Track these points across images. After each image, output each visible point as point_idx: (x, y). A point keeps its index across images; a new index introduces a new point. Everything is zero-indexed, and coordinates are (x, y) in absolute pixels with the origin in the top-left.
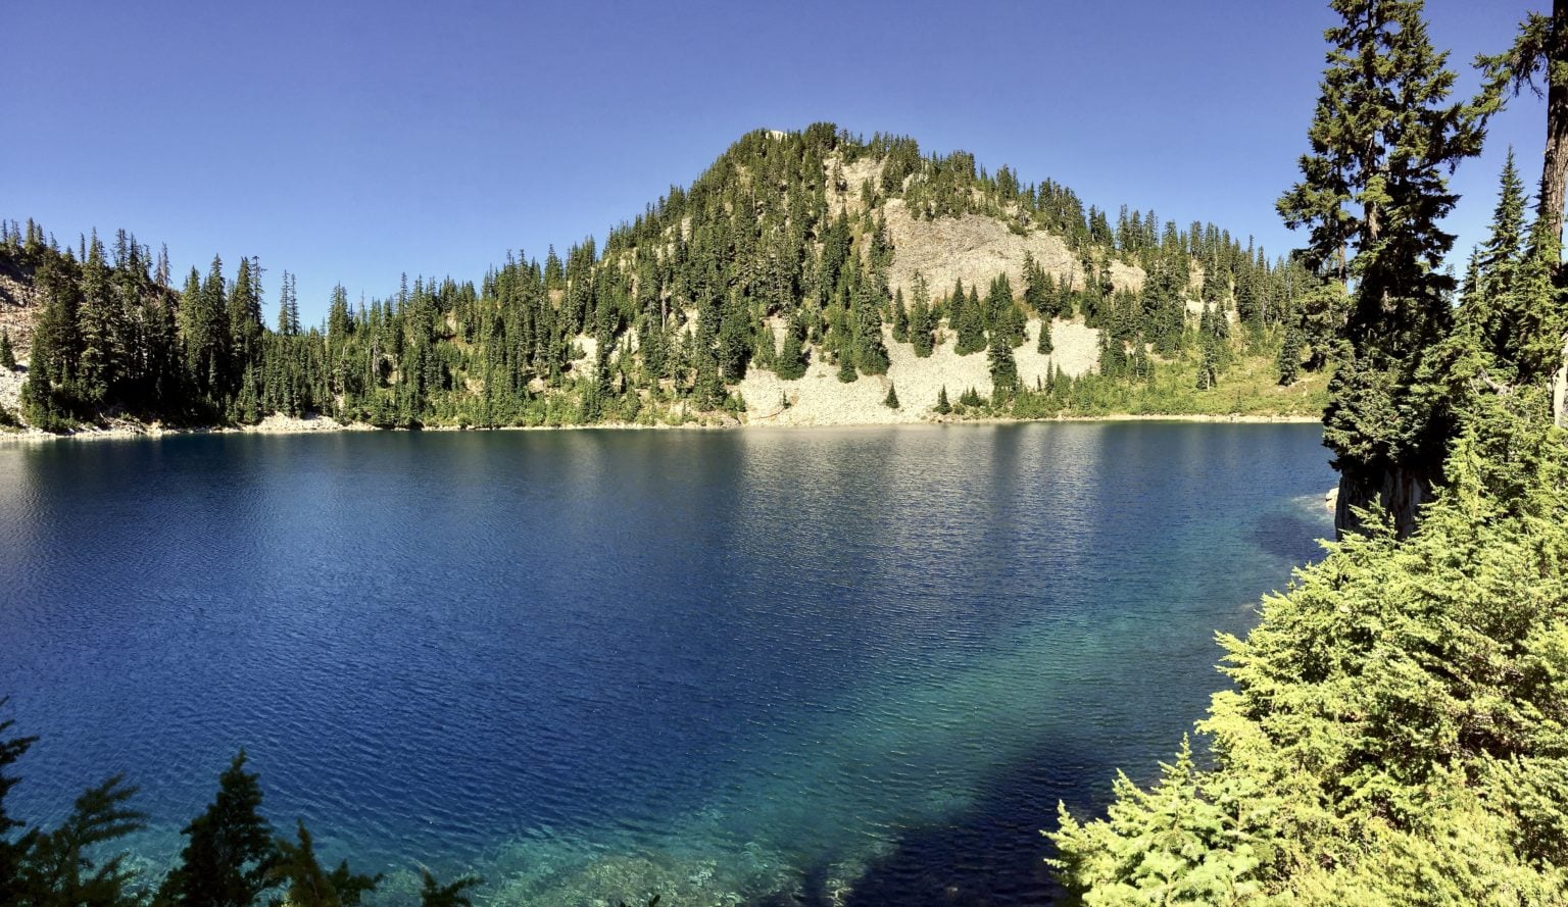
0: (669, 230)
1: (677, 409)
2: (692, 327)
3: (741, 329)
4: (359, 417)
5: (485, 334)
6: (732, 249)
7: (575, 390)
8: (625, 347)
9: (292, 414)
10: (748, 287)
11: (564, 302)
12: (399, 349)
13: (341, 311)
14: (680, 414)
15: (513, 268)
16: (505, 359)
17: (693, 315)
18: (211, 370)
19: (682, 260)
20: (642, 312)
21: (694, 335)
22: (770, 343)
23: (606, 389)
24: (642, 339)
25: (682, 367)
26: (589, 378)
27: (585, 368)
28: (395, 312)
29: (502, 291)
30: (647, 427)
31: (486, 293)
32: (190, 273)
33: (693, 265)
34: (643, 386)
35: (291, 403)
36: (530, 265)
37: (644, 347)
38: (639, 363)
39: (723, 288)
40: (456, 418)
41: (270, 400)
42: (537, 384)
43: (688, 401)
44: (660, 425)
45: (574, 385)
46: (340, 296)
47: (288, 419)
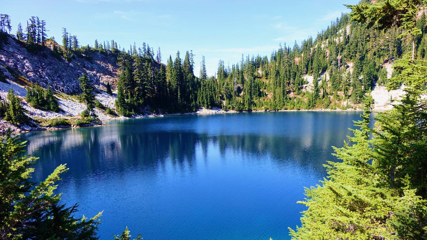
0: (340, 31)
1: (344, 103)
2: (351, 70)
3: (372, 69)
4: (231, 108)
5: (273, 75)
6: (369, 36)
7: (305, 96)
8: (324, 79)
9: (208, 108)
10: (375, 52)
11: (300, 62)
12: (243, 82)
13: (222, 70)
14: (346, 106)
15: (281, 49)
16: (280, 85)
17: (351, 64)
18: (179, 93)
19: (347, 43)
20: (330, 65)
21: (351, 73)
22: (385, 74)
23: (317, 96)
24: (331, 75)
25: (347, 87)
26: (310, 91)
27: (309, 88)
28: (240, 69)
29: (278, 59)
30: (332, 110)
31: (271, 60)
32: (169, 58)
33: (351, 44)
34: (332, 94)
35: (207, 104)
36: (288, 48)
37: (332, 79)
38: (330, 85)
39: (364, 53)
40: (263, 107)
41: (200, 103)
42: (292, 95)
43: (349, 100)
44: (338, 110)
45: (304, 94)
46: (221, 63)
47: (207, 110)
